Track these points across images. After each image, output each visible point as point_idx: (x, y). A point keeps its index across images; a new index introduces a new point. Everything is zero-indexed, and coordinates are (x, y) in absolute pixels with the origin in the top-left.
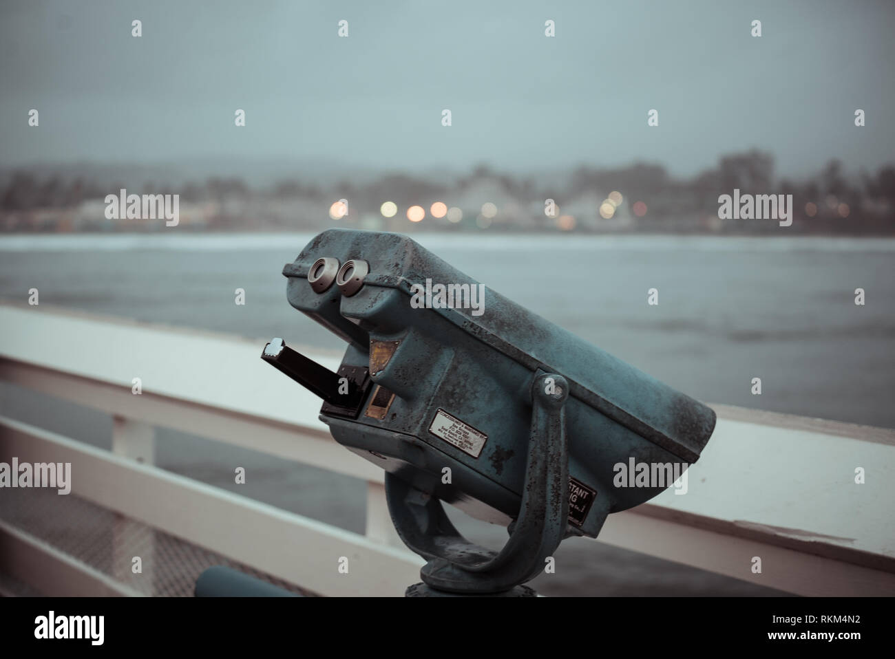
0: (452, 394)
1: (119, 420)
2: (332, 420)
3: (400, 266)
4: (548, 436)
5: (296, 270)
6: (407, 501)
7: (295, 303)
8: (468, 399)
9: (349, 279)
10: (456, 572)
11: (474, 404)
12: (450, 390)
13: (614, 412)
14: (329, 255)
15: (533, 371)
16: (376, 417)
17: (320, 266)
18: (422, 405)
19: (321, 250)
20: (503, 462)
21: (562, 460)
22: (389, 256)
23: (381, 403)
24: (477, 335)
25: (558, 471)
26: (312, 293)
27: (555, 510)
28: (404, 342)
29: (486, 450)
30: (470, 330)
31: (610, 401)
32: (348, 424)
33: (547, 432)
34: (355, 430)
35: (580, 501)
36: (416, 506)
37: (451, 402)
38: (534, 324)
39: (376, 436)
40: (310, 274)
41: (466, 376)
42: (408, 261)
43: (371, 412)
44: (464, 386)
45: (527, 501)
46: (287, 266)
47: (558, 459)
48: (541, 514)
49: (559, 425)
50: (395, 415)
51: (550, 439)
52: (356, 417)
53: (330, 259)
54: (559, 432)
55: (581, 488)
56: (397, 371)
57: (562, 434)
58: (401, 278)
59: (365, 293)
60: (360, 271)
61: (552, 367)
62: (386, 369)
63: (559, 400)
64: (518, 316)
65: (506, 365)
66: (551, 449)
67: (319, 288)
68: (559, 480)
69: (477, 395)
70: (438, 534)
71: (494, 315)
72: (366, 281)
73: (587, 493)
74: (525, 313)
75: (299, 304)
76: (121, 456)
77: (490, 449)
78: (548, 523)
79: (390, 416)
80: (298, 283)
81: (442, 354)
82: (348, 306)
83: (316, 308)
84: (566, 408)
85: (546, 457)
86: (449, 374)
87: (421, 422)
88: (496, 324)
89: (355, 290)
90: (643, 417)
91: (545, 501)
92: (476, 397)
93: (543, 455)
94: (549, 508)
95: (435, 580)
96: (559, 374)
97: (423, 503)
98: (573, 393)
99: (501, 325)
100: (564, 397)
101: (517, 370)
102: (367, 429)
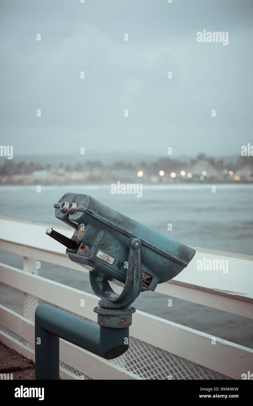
0: (103, 245)
1: (26, 258)
2: (69, 253)
3: (85, 205)
4: (134, 258)
5: (57, 206)
6: (96, 280)
7: (57, 216)
8: (109, 246)
9: (71, 209)
10: (108, 302)
11: (111, 248)
12: (103, 243)
13: (157, 251)
14: (67, 201)
15: (129, 237)
16: (81, 252)
17: (63, 205)
18: (94, 248)
19: (65, 199)
20: (121, 266)
21: (139, 266)
22: (83, 202)
23: (83, 248)
24: (111, 226)
25: (138, 269)
26: (61, 213)
27: (137, 281)
28: (87, 228)
29: (115, 262)
30: (108, 224)
31: (156, 247)
32: (73, 255)
33: (134, 257)
34: (75, 256)
35: (148, 279)
36: (99, 281)
37: (103, 247)
38: (131, 222)
39: (81, 258)
40: (61, 207)
41: (108, 239)
42: (88, 203)
43: (80, 250)
44: (107, 242)
45: (128, 278)
46: (55, 204)
47: (137, 265)
48: (132, 283)
49: (138, 255)
50: (86, 251)
51: (135, 259)
52: (76, 252)
53: (67, 202)
54: (138, 257)
55: (148, 275)
56: (85, 238)
57: (139, 257)
58: (85, 208)
59: (76, 213)
60: (74, 206)
61: (136, 236)
62: (82, 237)
63: (138, 247)
64: (125, 220)
65: (121, 235)
66: (135, 262)
67: (63, 211)
68: (138, 272)
69: (112, 245)
70: (106, 290)
71: (116, 219)
72: (76, 209)
73: (150, 277)
74: (128, 219)
75: (58, 216)
76: (26, 272)
77: (116, 262)
78: (134, 285)
79: (85, 252)
80: (58, 210)
81: (100, 232)
82: (71, 217)
83: (62, 218)
84: (140, 249)
85: (134, 265)
86: (102, 239)
87: (93, 253)
88: (117, 222)
89: (73, 212)
90: (168, 252)
91: (133, 278)
92: (111, 246)
93: (133, 264)
94: (135, 281)
95: (102, 304)
96: (138, 238)
97: (101, 281)
98: (143, 244)
99: (119, 223)
100: (139, 246)
101: (124, 237)
102: (79, 256)
